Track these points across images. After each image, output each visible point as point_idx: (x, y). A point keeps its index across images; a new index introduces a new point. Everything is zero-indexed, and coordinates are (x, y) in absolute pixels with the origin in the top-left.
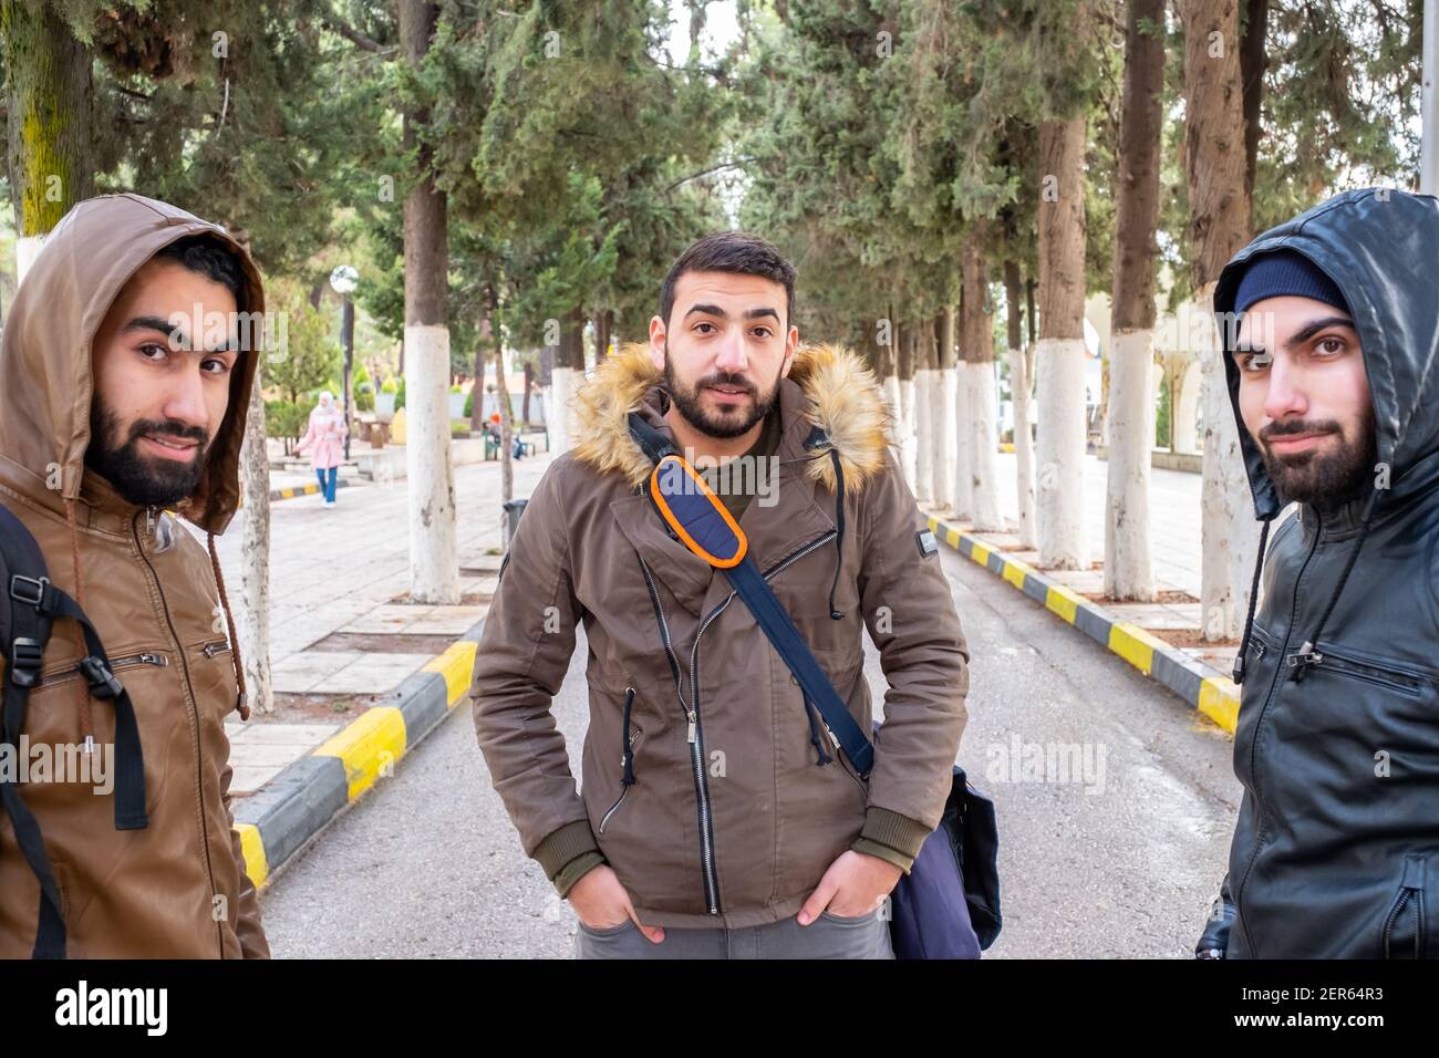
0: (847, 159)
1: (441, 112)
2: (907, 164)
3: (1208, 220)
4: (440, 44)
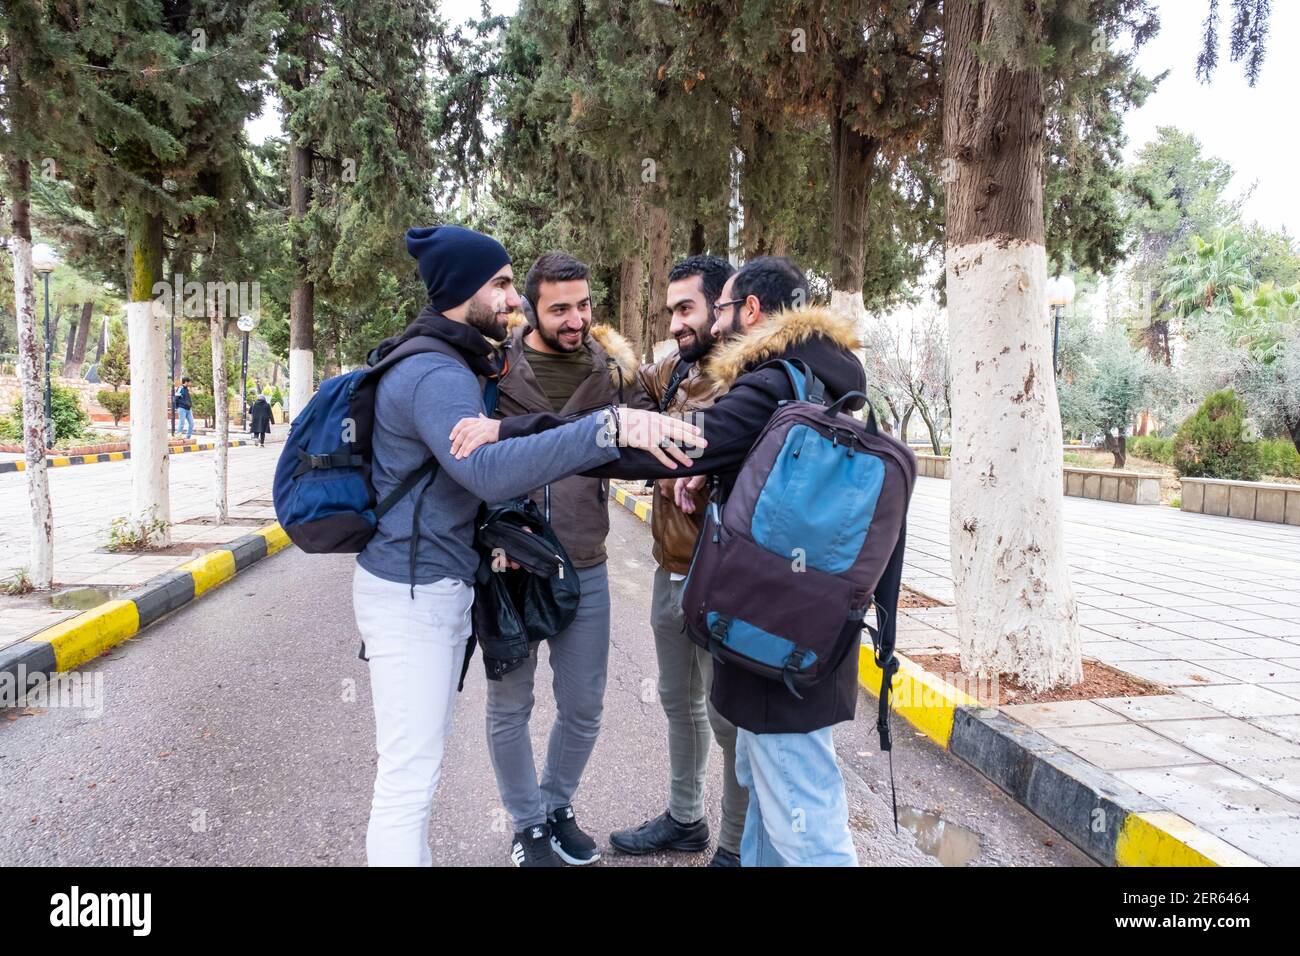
1: (312, 243)
4: (313, 210)
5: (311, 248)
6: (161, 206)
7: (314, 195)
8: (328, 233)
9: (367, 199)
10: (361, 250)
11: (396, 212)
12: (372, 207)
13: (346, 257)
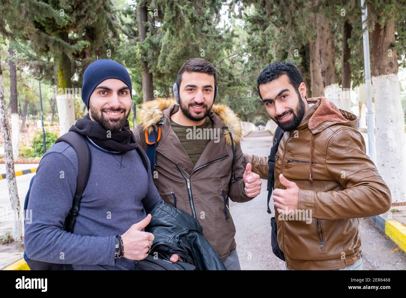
0: (261, 54)
1: (149, 54)
2: (274, 55)
3: (325, 72)
4: (148, 38)
5: (150, 56)
6: (63, 48)
7: (149, 30)
8: (156, 47)
9: (170, 29)
10: (171, 55)
11: (185, 33)
12: (172, 33)
13: (164, 58)
